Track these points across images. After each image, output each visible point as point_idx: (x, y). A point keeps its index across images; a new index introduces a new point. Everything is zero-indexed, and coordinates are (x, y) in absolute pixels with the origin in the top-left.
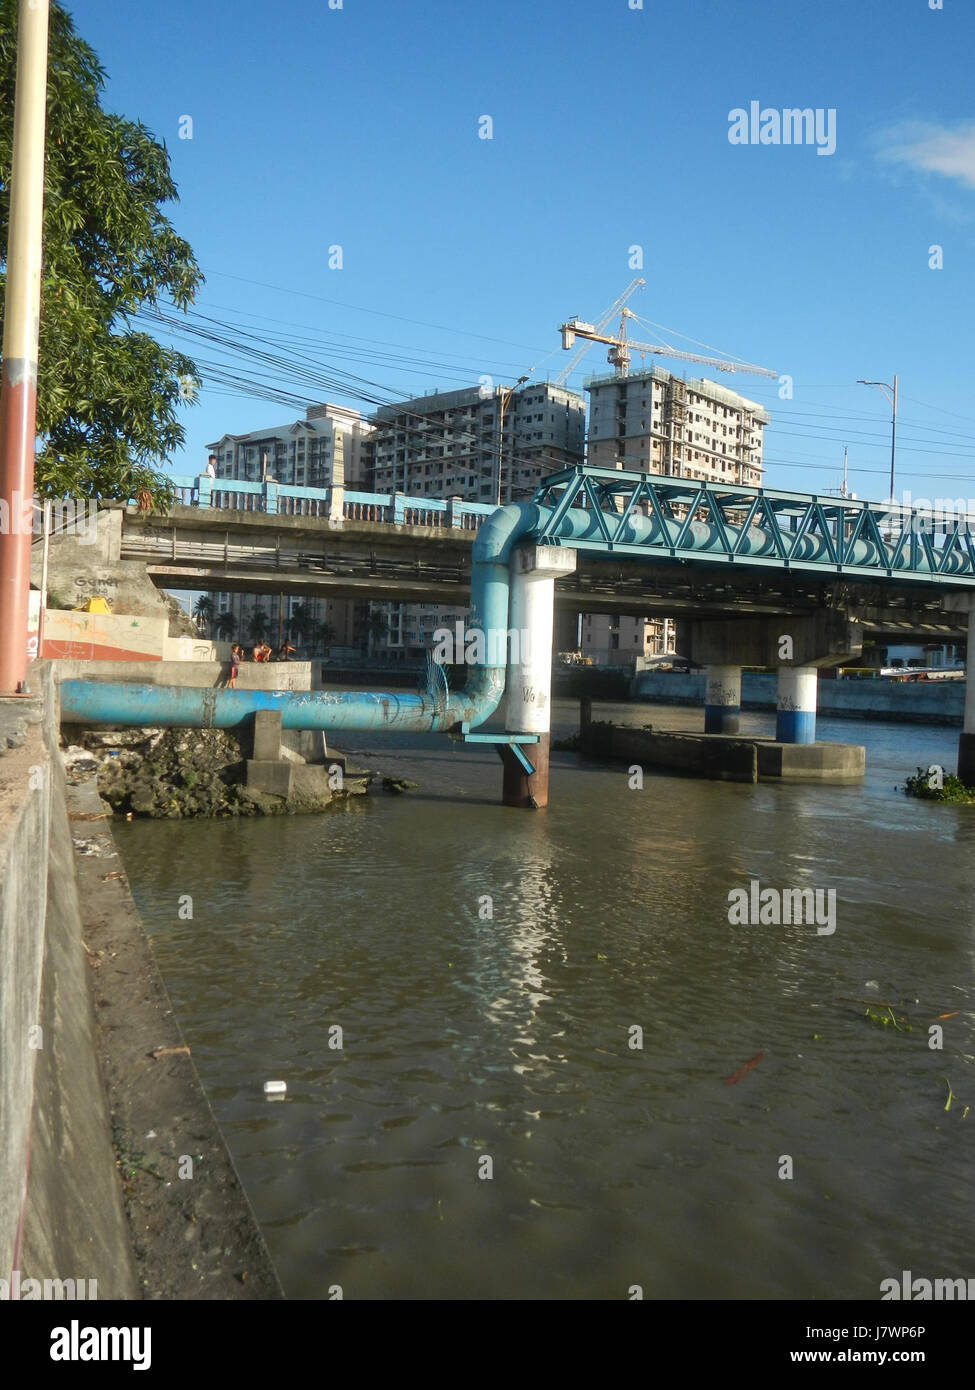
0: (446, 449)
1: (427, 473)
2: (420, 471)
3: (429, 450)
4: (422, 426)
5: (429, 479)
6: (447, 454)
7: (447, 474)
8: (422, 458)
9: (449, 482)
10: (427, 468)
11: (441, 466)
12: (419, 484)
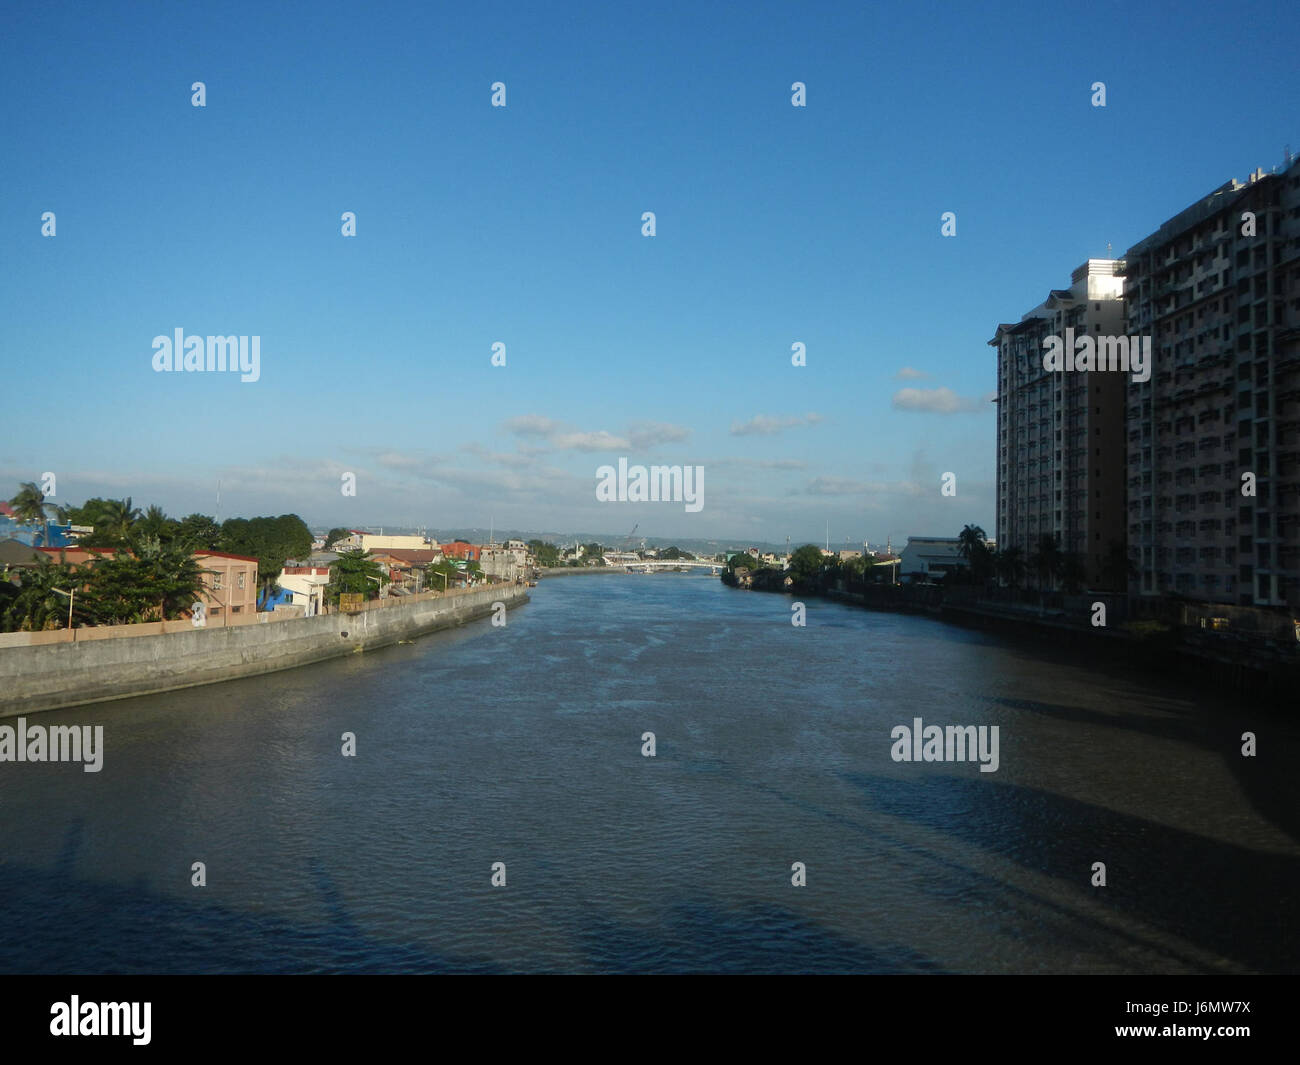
0: (1196, 290)
1: (1177, 331)
2: (1169, 330)
3: (1177, 295)
4: (1170, 261)
5: (1179, 338)
6: (1198, 296)
7: (1200, 327)
8: (1171, 309)
9: (1201, 340)
10: (1177, 323)
11: (1192, 315)
12: (1169, 349)
